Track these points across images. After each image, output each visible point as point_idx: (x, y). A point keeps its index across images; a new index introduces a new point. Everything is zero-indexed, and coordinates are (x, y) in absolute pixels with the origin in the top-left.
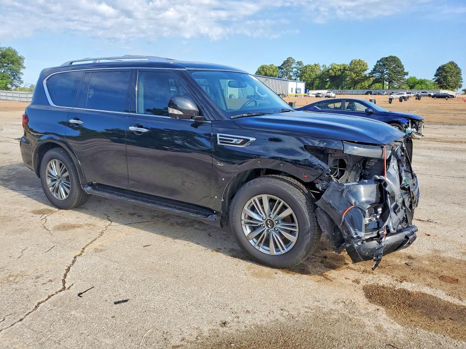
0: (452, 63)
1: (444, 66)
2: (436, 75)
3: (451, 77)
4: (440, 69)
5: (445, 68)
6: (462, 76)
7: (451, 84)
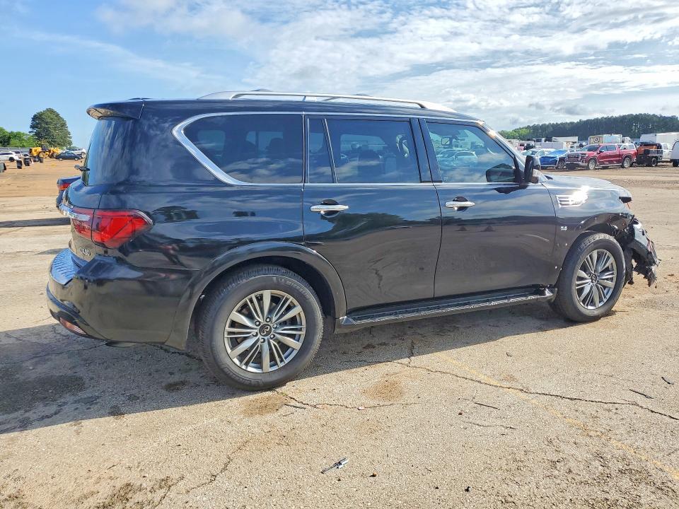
0: (51, 111)
1: (42, 115)
2: (32, 127)
3: (55, 130)
4: (35, 118)
5: (43, 117)
6: (69, 129)
7: (58, 140)
